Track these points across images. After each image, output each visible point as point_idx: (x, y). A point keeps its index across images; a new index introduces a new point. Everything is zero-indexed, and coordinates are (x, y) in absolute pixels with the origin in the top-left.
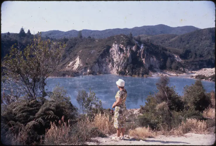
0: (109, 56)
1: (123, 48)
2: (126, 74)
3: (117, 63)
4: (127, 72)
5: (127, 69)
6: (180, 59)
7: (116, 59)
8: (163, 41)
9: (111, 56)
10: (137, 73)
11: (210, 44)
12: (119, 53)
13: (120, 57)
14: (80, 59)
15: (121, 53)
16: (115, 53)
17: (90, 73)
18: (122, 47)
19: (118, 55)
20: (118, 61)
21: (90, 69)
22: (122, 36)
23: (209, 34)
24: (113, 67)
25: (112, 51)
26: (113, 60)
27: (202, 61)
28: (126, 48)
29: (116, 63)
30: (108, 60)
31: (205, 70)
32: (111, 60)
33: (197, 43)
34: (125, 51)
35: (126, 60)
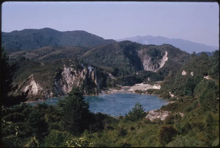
0: (62, 79)
1: (74, 71)
2: (84, 94)
3: (71, 85)
4: (85, 92)
5: (85, 90)
6: (113, 77)
7: (69, 81)
8: (75, 55)
9: (63, 78)
10: (93, 92)
11: (124, 59)
12: (71, 75)
13: (73, 79)
14: (37, 83)
15: (73, 76)
16: (67, 75)
17: (54, 96)
18: (72, 70)
19: (70, 78)
20: (71, 83)
21: (53, 92)
22: (70, 60)
23: (121, 49)
24: (68, 88)
25: (64, 74)
26: (66, 83)
27: (130, 77)
28: (77, 71)
29: (69, 85)
30: (62, 82)
31: (138, 85)
32: (65, 82)
33: (112, 58)
34: (76, 74)
35: (82, 82)
